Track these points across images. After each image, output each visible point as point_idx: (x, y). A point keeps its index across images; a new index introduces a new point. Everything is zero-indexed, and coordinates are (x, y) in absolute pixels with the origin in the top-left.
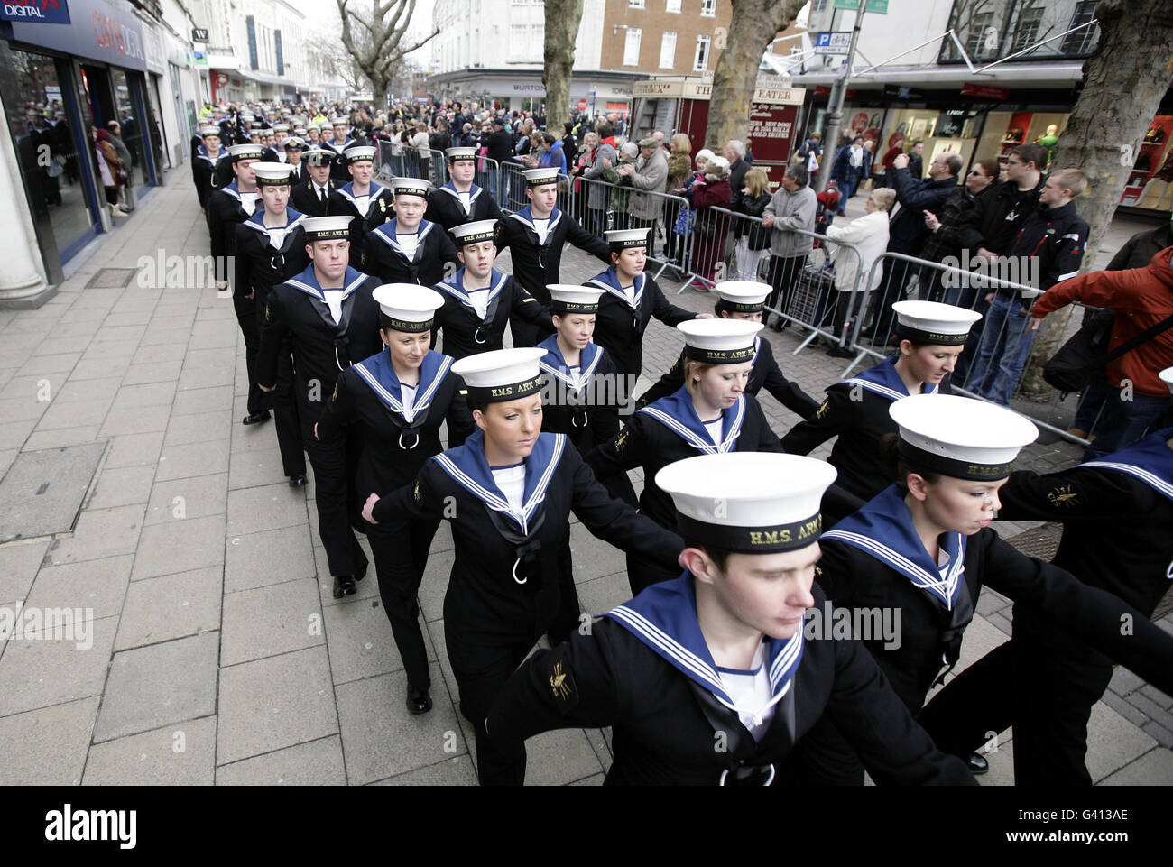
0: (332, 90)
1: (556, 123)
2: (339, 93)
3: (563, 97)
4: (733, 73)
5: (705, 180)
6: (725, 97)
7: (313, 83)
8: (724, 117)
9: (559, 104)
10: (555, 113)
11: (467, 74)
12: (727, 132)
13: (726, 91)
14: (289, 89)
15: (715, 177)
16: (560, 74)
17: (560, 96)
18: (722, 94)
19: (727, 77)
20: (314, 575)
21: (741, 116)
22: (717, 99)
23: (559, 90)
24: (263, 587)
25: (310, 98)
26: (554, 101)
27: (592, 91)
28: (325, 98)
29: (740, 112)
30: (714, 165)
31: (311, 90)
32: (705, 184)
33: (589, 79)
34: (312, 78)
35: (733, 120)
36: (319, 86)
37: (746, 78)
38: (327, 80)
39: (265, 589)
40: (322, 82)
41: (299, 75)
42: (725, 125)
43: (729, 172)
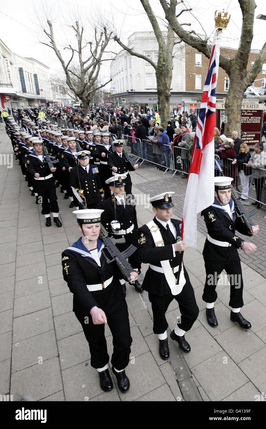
0: (65, 101)
1: (165, 121)
2: (68, 102)
3: (167, 109)
4: (232, 103)
5: (225, 148)
6: (230, 113)
7: (55, 98)
8: (231, 121)
9: (165, 113)
10: (164, 117)
11: (127, 94)
12: (232, 126)
13: (230, 110)
14: (43, 101)
15: (228, 146)
16: (165, 101)
17: (165, 109)
18: (229, 111)
19: (230, 105)
20: (57, 355)
21: (237, 120)
22: (227, 113)
23: (165, 107)
24: (31, 366)
25: (54, 104)
26: (163, 112)
27: (183, 101)
28: (61, 104)
29: (236, 118)
30: (228, 141)
31: (54, 101)
32: (224, 149)
33: (181, 95)
34: (54, 96)
35: (234, 121)
36: (58, 99)
37: (237, 105)
38: (62, 96)
39: (32, 367)
40: (60, 97)
41: (48, 94)
42: (231, 123)
43: (234, 144)
